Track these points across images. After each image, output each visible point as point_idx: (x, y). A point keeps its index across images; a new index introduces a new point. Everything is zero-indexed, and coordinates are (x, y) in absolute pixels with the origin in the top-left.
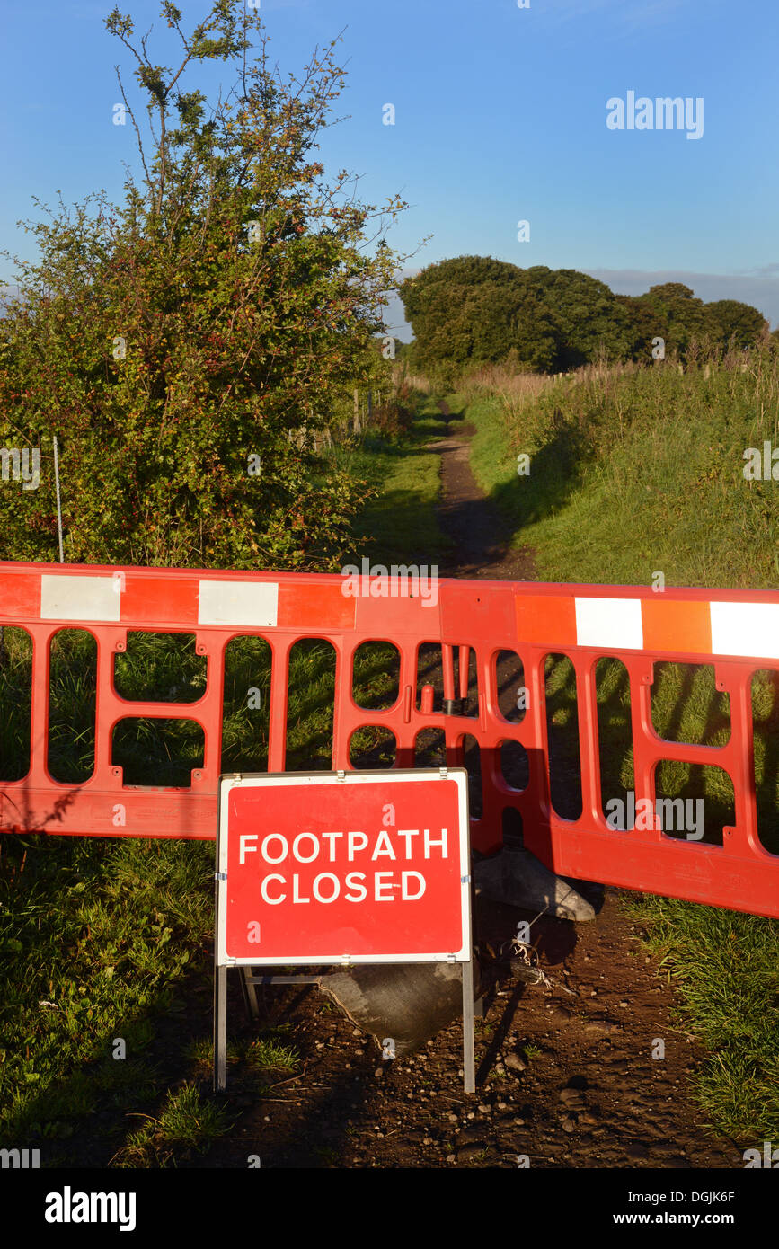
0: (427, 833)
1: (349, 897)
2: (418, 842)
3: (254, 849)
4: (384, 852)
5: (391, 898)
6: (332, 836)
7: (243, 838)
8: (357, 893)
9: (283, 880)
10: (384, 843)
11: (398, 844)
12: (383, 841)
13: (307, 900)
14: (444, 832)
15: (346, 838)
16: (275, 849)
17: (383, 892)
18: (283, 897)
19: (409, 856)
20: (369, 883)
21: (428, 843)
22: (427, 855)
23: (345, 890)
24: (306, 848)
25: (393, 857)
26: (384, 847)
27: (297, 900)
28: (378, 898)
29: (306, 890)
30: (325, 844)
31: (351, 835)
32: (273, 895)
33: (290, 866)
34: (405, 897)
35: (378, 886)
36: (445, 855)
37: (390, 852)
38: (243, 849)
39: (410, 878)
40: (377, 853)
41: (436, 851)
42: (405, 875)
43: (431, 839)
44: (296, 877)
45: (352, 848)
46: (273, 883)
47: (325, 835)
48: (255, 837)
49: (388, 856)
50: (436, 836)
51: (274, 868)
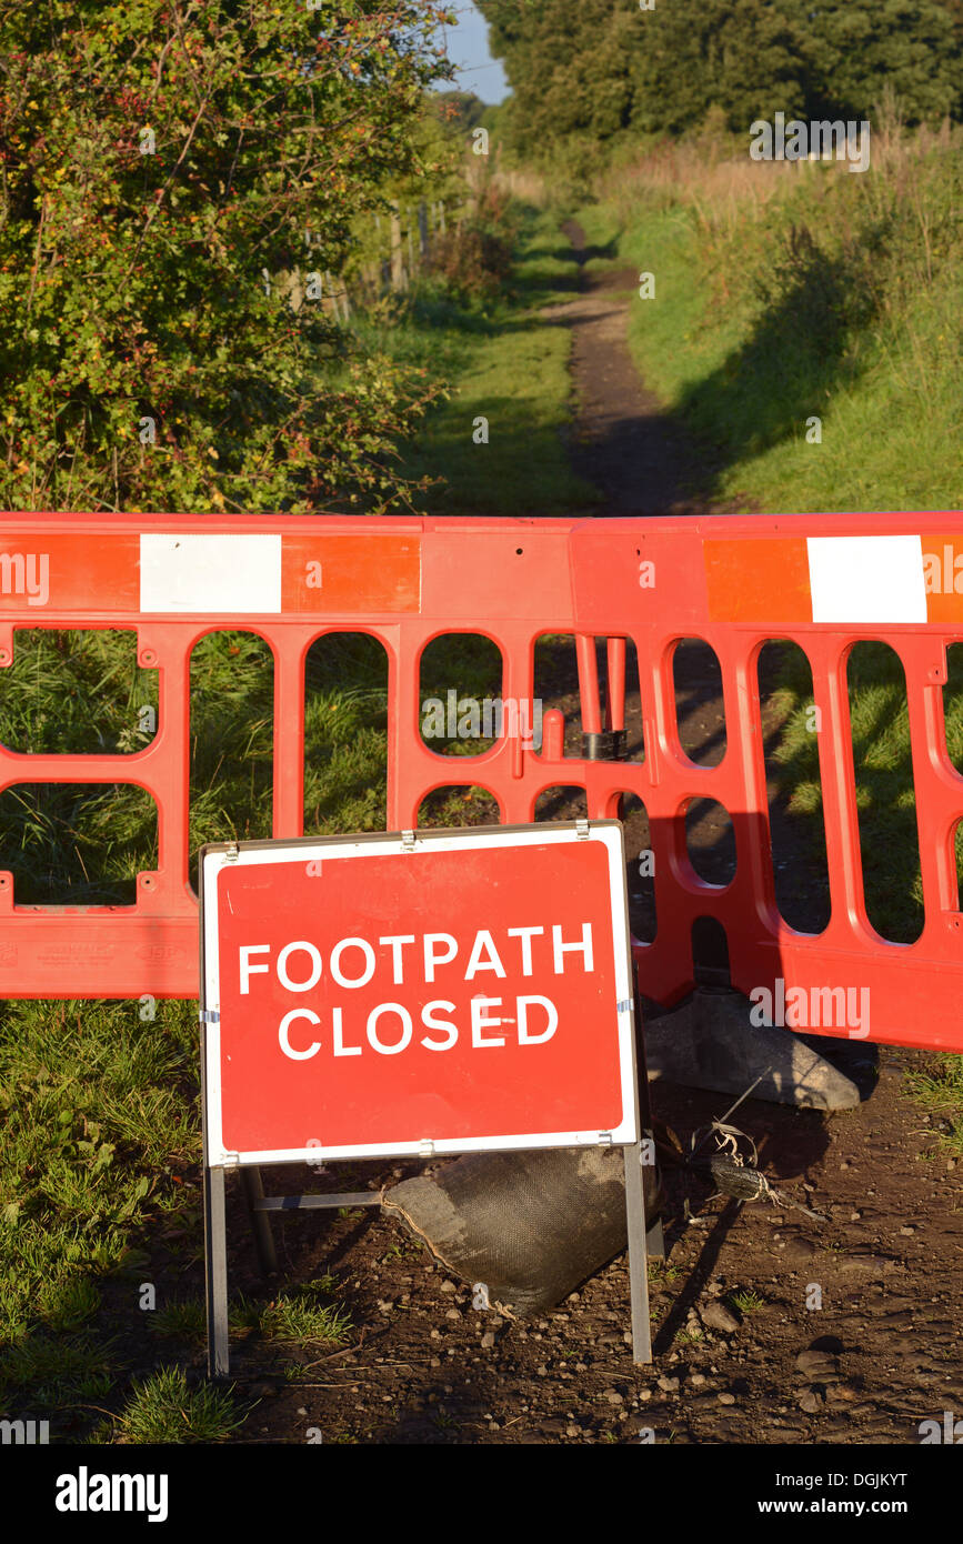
0: (557, 930)
1: (427, 1043)
2: (542, 947)
3: (264, 969)
4: (485, 966)
5: (500, 1042)
6: (397, 942)
7: (245, 952)
8: (441, 1036)
9: (315, 1019)
10: (484, 948)
11: (510, 951)
12: (484, 946)
13: (356, 1051)
14: (587, 928)
15: (419, 943)
16: (299, 966)
17: (487, 1033)
18: (316, 1047)
19: (528, 970)
20: (462, 1019)
21: (560, 948)
22: (559, 968)
23: (421, 1030)
24: (352, 964)
25: (501, 973)
26: (484, 957)
27: (340, 1050)
28: (478, 1042)
29: (354, 1035)
30: (384, 955)
31: (429, 940)
32: (299, 1042)
33: (327, 994)
34: (524, 1039)
35: (478, 1023)
36: (589, 966)
37: (496, 965)
38: (246, 970)
39: (530, 1007)
40: (474, 966)
41: (574, 959)
42: (522, 1002)
43: (565, 940)
44: (337, 1013)
45: (431, 961)
46: (300, 1023)
47: (384, 941)
48: (265, 949)
49: (492, 972)
50: (572, 935)
51: (300, 1000)
